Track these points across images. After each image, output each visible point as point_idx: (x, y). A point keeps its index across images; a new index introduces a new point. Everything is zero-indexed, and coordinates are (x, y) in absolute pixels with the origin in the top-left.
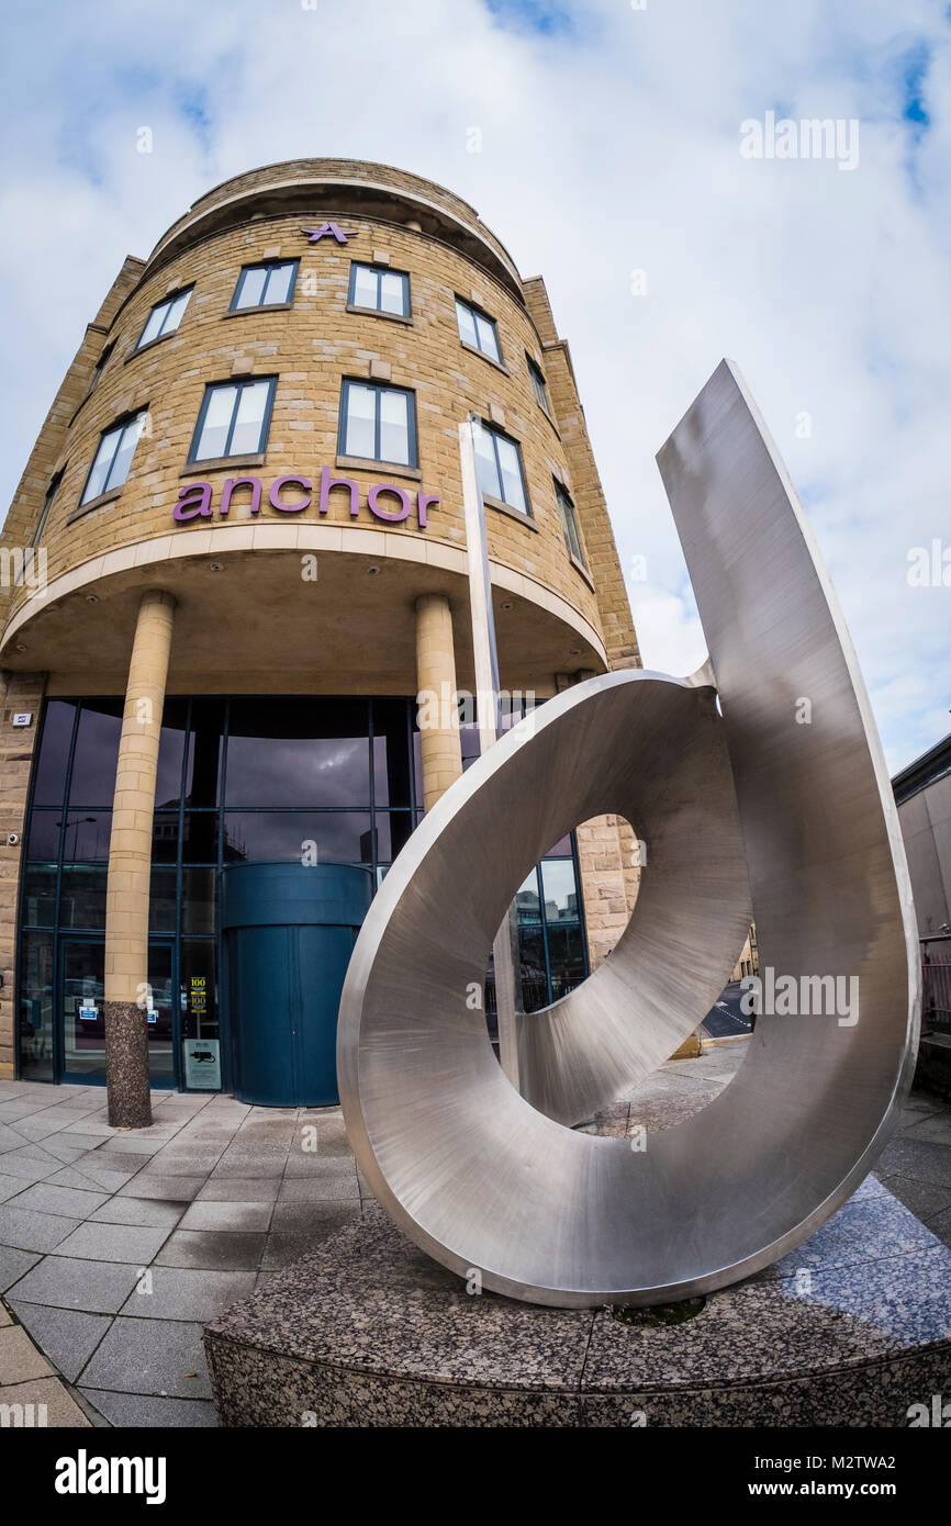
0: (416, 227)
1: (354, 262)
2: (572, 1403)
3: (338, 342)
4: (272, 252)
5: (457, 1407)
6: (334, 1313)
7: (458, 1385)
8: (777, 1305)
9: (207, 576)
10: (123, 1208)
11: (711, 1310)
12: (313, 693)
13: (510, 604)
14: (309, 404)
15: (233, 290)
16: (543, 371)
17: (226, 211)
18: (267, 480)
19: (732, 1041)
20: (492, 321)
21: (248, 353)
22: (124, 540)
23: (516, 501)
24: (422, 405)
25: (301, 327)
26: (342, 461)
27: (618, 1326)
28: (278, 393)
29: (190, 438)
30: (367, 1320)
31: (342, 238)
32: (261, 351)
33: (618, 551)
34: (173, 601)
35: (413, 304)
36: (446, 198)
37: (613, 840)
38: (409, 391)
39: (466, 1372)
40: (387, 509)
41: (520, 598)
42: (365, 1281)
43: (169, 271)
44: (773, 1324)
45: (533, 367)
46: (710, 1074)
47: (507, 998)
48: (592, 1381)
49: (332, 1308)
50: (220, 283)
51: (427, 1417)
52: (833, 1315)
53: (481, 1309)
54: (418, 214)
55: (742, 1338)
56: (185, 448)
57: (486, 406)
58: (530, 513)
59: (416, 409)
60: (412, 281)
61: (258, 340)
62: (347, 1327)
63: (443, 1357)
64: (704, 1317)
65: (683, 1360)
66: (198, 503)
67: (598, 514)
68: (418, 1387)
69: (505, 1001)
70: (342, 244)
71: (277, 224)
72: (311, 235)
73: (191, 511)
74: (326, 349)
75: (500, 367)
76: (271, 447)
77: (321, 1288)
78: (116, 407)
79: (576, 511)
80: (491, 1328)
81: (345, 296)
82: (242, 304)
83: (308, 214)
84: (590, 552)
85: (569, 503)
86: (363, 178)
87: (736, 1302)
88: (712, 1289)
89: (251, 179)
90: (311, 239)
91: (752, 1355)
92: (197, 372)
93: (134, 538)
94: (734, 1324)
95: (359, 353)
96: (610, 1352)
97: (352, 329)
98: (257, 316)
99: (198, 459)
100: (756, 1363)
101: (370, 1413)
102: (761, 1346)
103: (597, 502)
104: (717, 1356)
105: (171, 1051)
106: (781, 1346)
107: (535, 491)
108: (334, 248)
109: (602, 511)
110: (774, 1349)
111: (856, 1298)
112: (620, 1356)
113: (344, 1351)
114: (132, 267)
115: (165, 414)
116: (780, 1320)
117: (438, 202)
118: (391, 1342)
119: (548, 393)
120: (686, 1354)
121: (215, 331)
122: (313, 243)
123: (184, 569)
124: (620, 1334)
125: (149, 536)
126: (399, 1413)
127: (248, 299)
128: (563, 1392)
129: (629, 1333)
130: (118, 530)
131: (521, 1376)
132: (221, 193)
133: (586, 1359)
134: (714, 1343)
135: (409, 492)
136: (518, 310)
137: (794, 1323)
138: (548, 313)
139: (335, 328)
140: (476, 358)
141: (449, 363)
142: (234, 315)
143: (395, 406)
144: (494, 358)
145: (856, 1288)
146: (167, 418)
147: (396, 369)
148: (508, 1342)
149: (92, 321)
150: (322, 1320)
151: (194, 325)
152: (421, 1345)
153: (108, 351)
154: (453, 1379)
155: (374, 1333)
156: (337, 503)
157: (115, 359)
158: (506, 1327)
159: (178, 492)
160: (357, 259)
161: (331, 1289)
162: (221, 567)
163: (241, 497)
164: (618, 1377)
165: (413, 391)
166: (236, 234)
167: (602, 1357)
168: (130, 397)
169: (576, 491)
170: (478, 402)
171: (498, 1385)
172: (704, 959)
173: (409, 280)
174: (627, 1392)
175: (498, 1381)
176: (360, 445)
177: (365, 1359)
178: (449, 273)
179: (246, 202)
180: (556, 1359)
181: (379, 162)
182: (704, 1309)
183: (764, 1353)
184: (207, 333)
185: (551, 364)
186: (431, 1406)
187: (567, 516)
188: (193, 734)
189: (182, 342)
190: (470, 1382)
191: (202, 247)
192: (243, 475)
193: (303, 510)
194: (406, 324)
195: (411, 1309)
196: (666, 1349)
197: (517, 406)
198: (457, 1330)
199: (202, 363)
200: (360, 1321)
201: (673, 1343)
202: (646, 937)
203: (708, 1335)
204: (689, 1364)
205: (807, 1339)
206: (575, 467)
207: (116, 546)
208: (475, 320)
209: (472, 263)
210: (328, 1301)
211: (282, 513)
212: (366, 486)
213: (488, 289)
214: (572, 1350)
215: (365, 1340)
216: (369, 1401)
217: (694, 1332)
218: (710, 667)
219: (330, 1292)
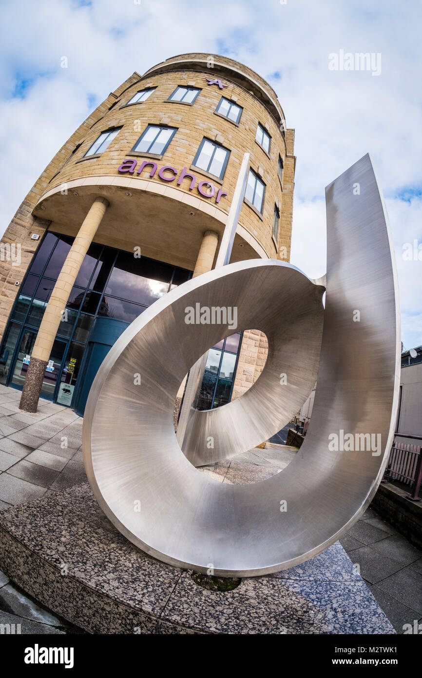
0: (252, 93)
1: (223, 97)
2: (154, 622)
3: (206, 123)
4: (192, 83)
5: (95, 601)
6: (55, 528)
7: (97, 592)
8: (277, 595)
9: (124, 197)
11: (242, 588)
12: (153, 258)
13: (243, 245)
14: (187, 143)
15: (171, 93)
16: (284, 163)
17: (179, 65)
18: (160, 166)
19: (278, 447)
20: (270, 137)
21: (169, 117)
22: (96, 174)
23: (257, 206)
24: (232, 157)
25: (194, 114)
26: (193, 168)
27: (192, 584)
28: (176, 135)
29: (135, 142)
30: (68, 537)
31: (221, 86)
32: (175, 118)
33: (292, 241)
34: (108, 204)
35: (241, 120)
36: (267, 87)
37: (255, 353)
39: (103, 586)
40: (205, 191)
41: (247, 244)
42: (78, 515)
43: (149, 80)
44: (273, 607)
45: (281, 160)
46: (266, 457)
47: (189, 400)
48: (167, 615)
49: (55, 525)
50: (168, 89)
51: (80, 600)
52: (304, 609)
53: (126, 550)
54: (254, 89)
55: (254, 611)
56: (132, 145)
57: (257, 166)
58: (262, 212)
59: (229, 158)
60: (244, 111)
61: (175, 113)
62: (57, 538)
63: (96, 573)
64: (238, 591)
65: (220, 617)
66: (129, 167)
67: (288, 224)
68: (78, 585)
69: (187, 401)
70: (221, 89)
71: (197, 74)
72: (209, 82)
73: (126, 169)
74: (201, 125)
75: (268, 155)
76: (166, 154)
77: (56, 512)
78: (110, 124)
79: (280, 220)
80: (127, 564)
81: (215, 108)
82: (173, 99)
83: (211, 74)
84: (281, 238)
85: (278, 216)
86: (237, 69)
87: (256, 587)
88: (246, 576)
89: (193, 56)
90: (209, 83)
91: (257, 624)
92: (146, 118)
93: (99, 174)
94: (252, 601)
95: (213, 130)
96: (183, 599)
97: (214, 120)
98: (178, 105)
99: (135, 151)
100: (259, 630)
101: (53, 586)
102: (263, 619)
103: (289, 219)
104: (238, 619)
105: (55, 386)
106: (274, 622)
107: (266, 205)
108: (217, 89)
109: (290, 223)
110: (270, 623)
111: (317, 602)
112: (187, 603)
113: (49, 552)
114: (135, 77)
115: (128, 131)
116: (277, 605)
117: (264, 87)
118: (74, 554)
119: (283, 172)
120: (223, 613)
121: (159, 106)
122: (209, 85)
123: (116, 191)
124: (191, 590)
125: (106, 175)
126: (67, 592)
127: (177, 97)
128: (150, 615)
129: (196, 590)
130: (95, 169)
131: (131, 599)
132: (180, 58)
133: (169, 600)
134: (239, 610)
135: (216, 188)
136: (281, 137)
137: (283, 610)
138: (293, 143)
139: (207, 118)
140: (259, 148)
141: (248, 146)
142: (168, 102)
143: (221, 154)
144: (267, 151)
145: (318, 595)
146: (129, 132)
147: (227, 141)
148: (132, 575)
149: (112, 92)
150: (47, 530)
151: (152, 101)
152: (88, 562)
153: (116, 103)
154: (96, 588)
155: (68, 546)
156: (186, 183)
157: (117, 107)
158: (135, 566)
159: (123, 161)
160: (224, 96)
161: (60, 514)
162: (131, 194)
163: (148, 169)
164: (182, 617)
165: (230, 151)
166: (180, 73)
167: (178, 601)
168: (117, 121)
169: (282, 213)
170: (255, 164)
171: (117, 600)
172: (281, 410)
173: (242, 111)
174: (185, 627)
175: (118, 598)
176: (202, 164)
177: (57, 560)
178: (259, 113)
179: (188, 64)
180: (153, 594)
181: (245, 65)
182: (239, 587)
183: (265, 625)
184: (155, 106)
185: (288, 162)
186: (82, 595)
187: (276, 221)
188: (101, 263)
189: (145, 106)
190: (103, 593)
191: (165, 74)
192: (151, 161)
193: (171, 181)
194: (236, 126)
195: (93, 539)
196: (213, 606)
197: (269, 172)
198: (110, 559)
199: (150, 115)
200: (65, 537)
201: (217, 604)
202: (259, 393)
203: (237, 604)
204: (223, 620)
205: (288, 622)
206: (284, 204)
207: (91, 175)
208: (263, 135)
209: (269, 113)
210: (55, 520)
211: (162, 180)
212: (199, 180)
213: (272, 125)
214: (163, 591)
215: (62, 549)
216: (54, 581)
217: (230, 600)
218: (325, 278)
219: (59, 516)
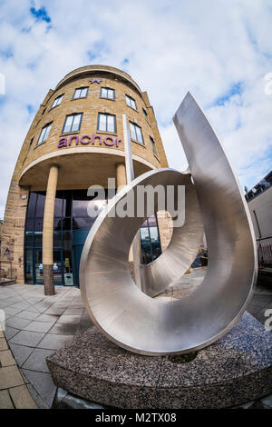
0: (117, 80)
2: (155, 391)
3: (97, 105)
4: (82, 86)
5: (118, 389)
6: (84, 356)
7: (118, 384)
8: (220, 354)
9: (66, 160)
10: (45, 317)
11: (199, 356)
14: (91, 119)
15: (73, 95)
16: (147, 112)
18: (80, 137)
20: (134, 100)
21: (76, 108)
23: (140, 141)
24: (118, 119)
25: (89, 102)
26: (98, 132)
27: (170, 363)
28: (83, 117)
29: (62, 128)
30: (93, 359)
31: (99, 82)
32: (79, 107)
34: (58, 167)
35: (115, 96)
38: (115, 116)
39: (120, 380)
40: (109, 142)
42: (95, 345)
43: (59, 91)
44: (220, 361)
45: (144, 111)
48: (161, 385)
49: (84, 354)
50: (70, 93)
51: (110, 391)
52: (238, 357)
53: (128, 356)
54: (117, 77)
55: (210, 367)
56: (61, 130)
57: (133, 119)
58: (144, 143)
59: (116, 120)
61: (79, 105)
62: (87, 361)
63: (114, 374)
64: (197, 359)
65: (191, 377)
66: (63, 143)
68: (106, 383)
71: (84, 79)
72: (91, 81)
73: (62, 145)
74: (95, 107)
75: (136, 110)
76: (81, 129)
77: (82, 347)
79: (155, 144)
80: (130, 363)
81: (99, 95)
82: (75, 97)
83: (91, 77)
84: (159, 153)
85: (153, 142)
87: (207, 353)
88: (199, 349)
91: (214, 374)
92: (64, 113)
94: (207, 362)
95: (102, 107)
96: (167, 373)
97: (101, 102)
98: (79, 100)
99: (64, 133)
100: (215, 377)
101: (93, 388)
102: (216, 370)
104: (202, 375)
105: (61, 276)
106: (223, 370)
107: (145, 139)
108: (97, 84)
110: (221, 371)
111: (245, 350)
112: (170, 375)
113: (84, 370)
114: (51, 92)
116: (222, 360)
118: (98, 367)
120: (192, 374)
121: (69, 103)
122: (92, 83)
123: (60, 158)
124: (170, 366)
125: (52, 151)
127: (77, 96)
128: (151, 388)
129: (173, 366)
130: (45, 150)
131: (138, 382)
133: (159, 376)
134: (201, 369)
135: (114, 138)
136: (141, 98)
137: (226, 361)
139: (97, 102)
140: (130, 108)
141: (124, 109)
142: (73, 100)
143: (111, 119)
144: (135, 108)
146: (57, 124)
148: (135, 369)
149: (41, 104)
151: (64, 103)
152: (108, 369)
154: (116, 382)
155: (94, 364)
156: (97, 141)
157: (46, 111)
158: (135, 363)
159: (59, 140)
160: (102, 86)
163: (74, 141)
164: (170, 384)
166: (74, 82)
167: (165, 375)
168: (49, 119)
169: (155, 140)
170: (131, 118)
172: (191, 249)
173: (115, 91)
174: (173, 388)
175: (130, 384)
176: (102, 128)
177: (90, 373)
178: (124, 89)
180: (150, 376)
182: (197, 356)
183: (218, 373)
184: (67, 104)
185: (149, 111)
186: (110, 388)
187: (153, 145)
188: (65, 200)
189: (61, 106)
190: (121, 383)
191: (66, 86)
192: (74, 136)
193: (88, 143)
194: (114, 101)
195: (107, 355)
196: (185, 372)
197: (140, 120)
198: (120, 363)
199: (66, 110)
200: (91, 359)
201: (187, 370)
203: (199, 366)
204: (193, 378)
205: (231, 367)
206: (155, 134)
207: (44, 154)
208: (130, 100)
210: (83, 351)
211: (84, 144)
212: (103, 137)
213: (134, 94)
214: (155, 372)
215: (91, 366)
217: (194, 365)
218: (189, 169)
219: (84, 348)
